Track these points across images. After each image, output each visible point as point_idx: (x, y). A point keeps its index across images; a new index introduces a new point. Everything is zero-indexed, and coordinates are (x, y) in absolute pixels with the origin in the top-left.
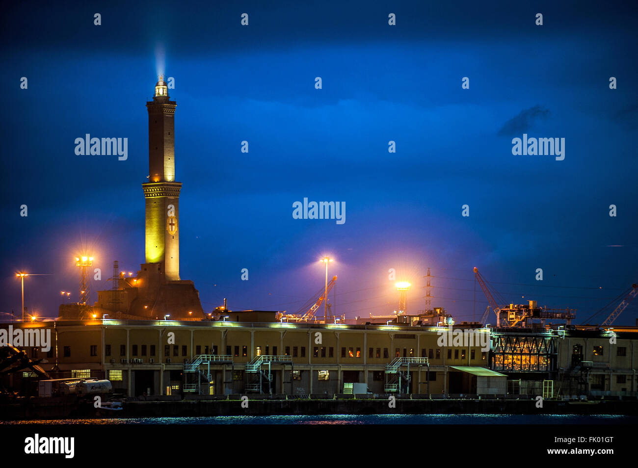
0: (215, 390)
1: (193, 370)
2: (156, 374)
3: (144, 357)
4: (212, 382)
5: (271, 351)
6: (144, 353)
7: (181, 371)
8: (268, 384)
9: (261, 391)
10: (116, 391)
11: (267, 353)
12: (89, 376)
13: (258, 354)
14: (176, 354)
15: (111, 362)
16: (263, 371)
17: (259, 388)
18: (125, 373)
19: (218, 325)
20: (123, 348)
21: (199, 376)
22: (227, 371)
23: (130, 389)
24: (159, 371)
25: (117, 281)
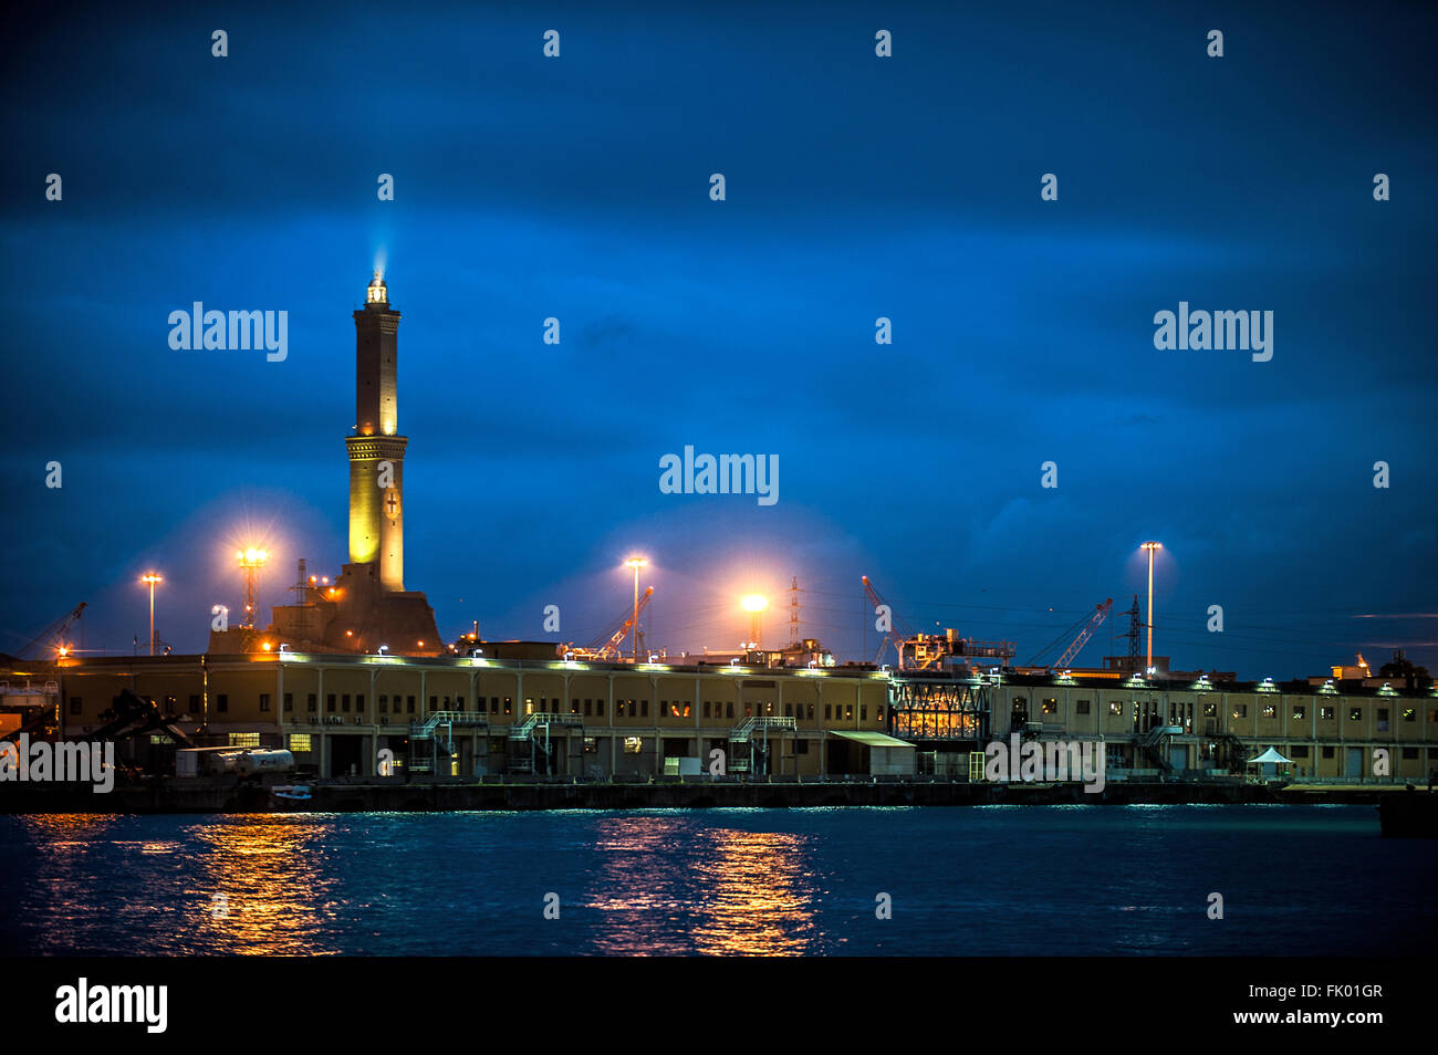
0: (460, 769)
1: (424, 736)
2: (365, 741)
3: (346, 714)
4: (455, 756)
5: (549, 706)
6: (346, 708)
7: (406, 737)
8: (545, 759)
9: (534, 771)
10: (302, 767)
11: (543, 710)
12: (258, 744)
13: (529, 711)
14: (397, 710)
15: (293, 721)
16: (536, 738)
17: (531, 765)
18: (315, 739)
19: (466, 663)
20: (313, 699)
21: (435, 746)
22: (479, 737)
23: (323, 765)
24: (370, 736)
25: (304, 591)
